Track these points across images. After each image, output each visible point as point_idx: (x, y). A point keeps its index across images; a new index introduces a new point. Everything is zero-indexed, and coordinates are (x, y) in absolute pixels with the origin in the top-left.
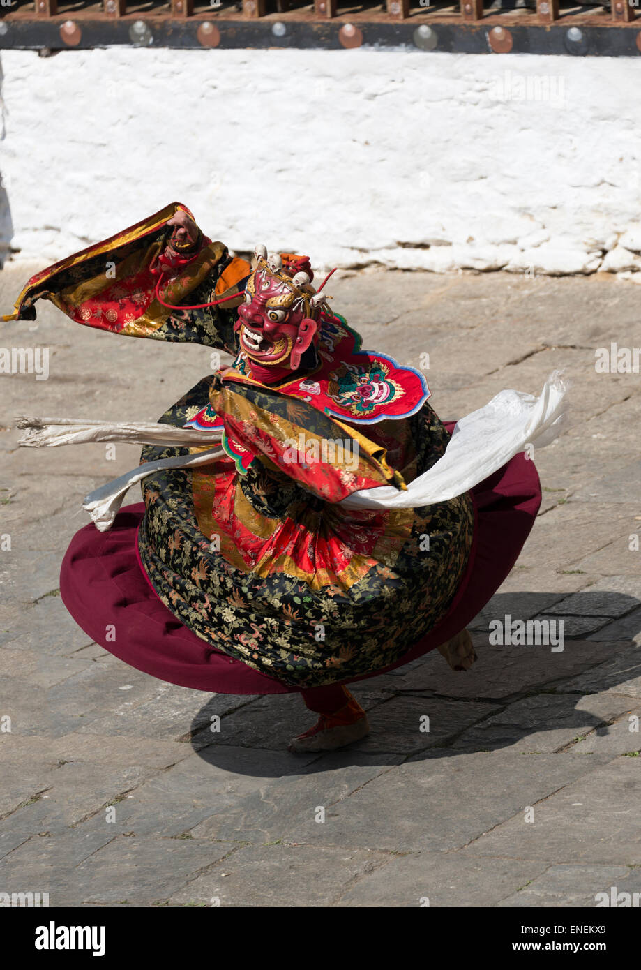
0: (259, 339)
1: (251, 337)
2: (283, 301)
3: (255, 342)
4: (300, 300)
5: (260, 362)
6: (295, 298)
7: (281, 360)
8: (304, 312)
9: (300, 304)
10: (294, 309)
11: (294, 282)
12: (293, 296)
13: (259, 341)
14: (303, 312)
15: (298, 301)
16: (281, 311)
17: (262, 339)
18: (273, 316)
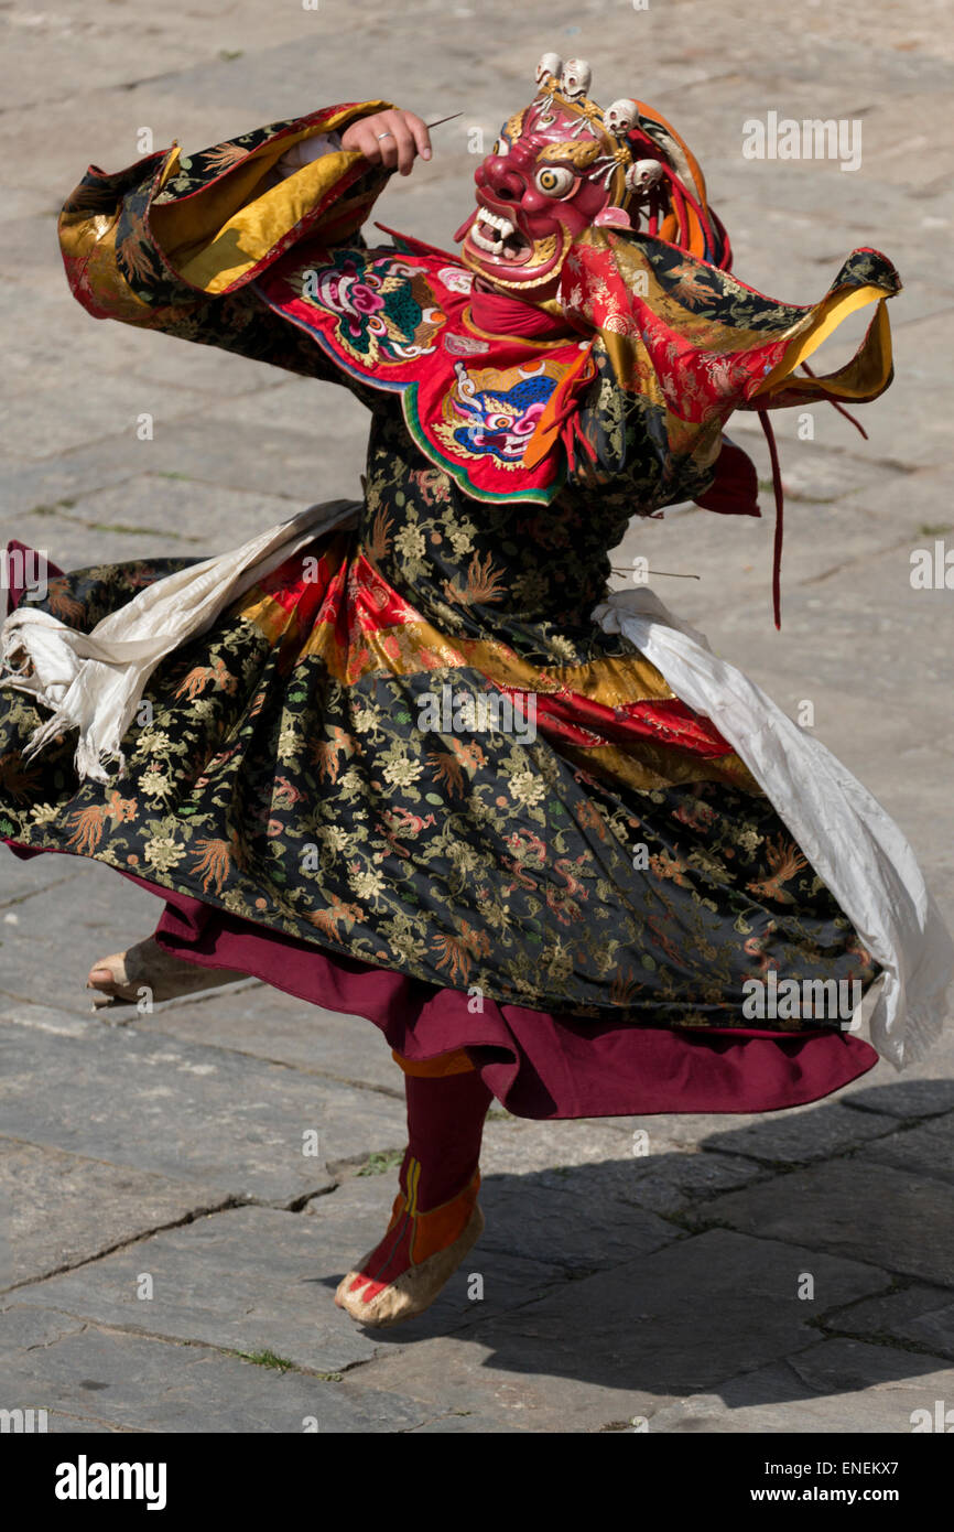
0: (506, 228)
1: (492, 223)
2: (575, 151)
3: (496, 236)
4: (610, 161)
5: (494, 279)
6: (600, 154)
7: (539, 282)
8: (612, 189)
9: (607, 170)
10: (592, 177)
11: (606, 116)
12: (598, 149)
13: (504, 234)
14: (609, 190)
15: (604, 162)
16: (567, 172)
17: (512, 230)
18: (547, 179)
